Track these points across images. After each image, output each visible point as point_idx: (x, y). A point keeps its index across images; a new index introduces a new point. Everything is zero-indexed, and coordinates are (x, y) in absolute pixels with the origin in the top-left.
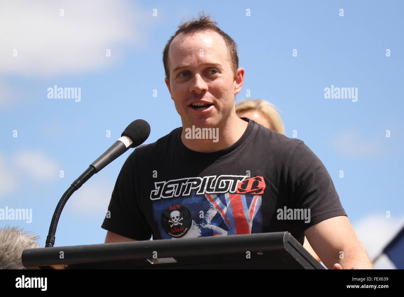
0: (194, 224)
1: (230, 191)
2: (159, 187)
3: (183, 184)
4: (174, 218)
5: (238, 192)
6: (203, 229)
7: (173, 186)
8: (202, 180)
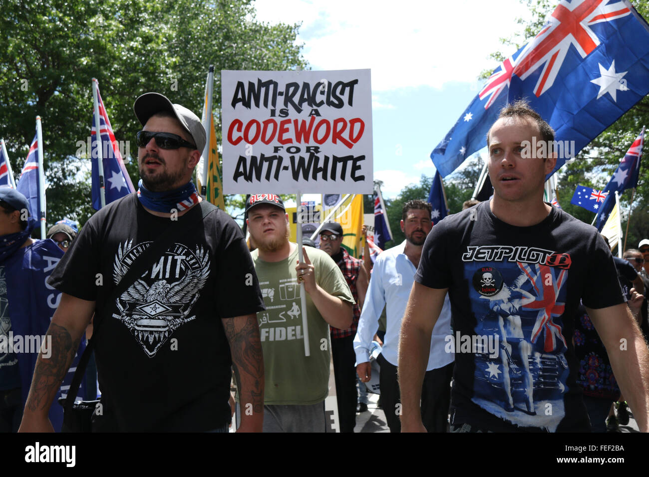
0: (505, 286)
1: (540, 262)
2: (471, 251)
4: (486, 279)
5: (547, 264)
6: (512, 292)
7: (486, 251)
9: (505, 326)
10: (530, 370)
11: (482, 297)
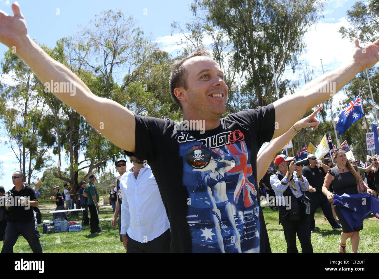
0: (212, 159)
1: (226, 143)
4: (196, 155)
5: (230, 143)
8: (206, 140)
9: (213, 194)
10: (237, 227)
11: (195, 170)
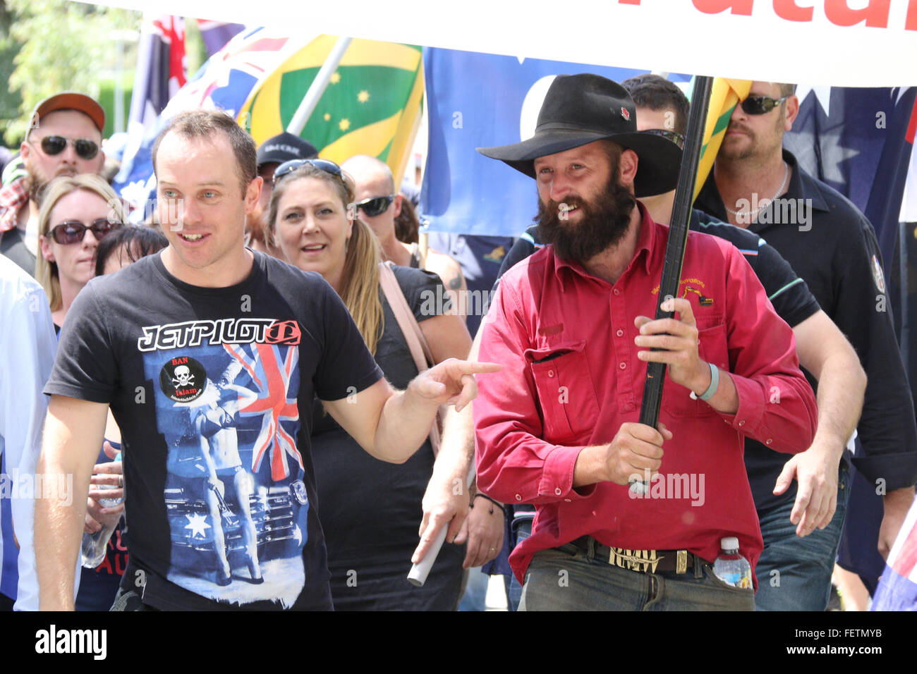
0: (210, 384)
2: (151, 334)
3: (188, 330)
4: (180, 376)
5: (268, 341)
6: (223, 391)
7: (173, 332)
8: (215, 324)
9: (211, 451)
11: (178, 404)
